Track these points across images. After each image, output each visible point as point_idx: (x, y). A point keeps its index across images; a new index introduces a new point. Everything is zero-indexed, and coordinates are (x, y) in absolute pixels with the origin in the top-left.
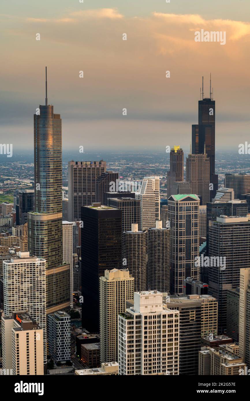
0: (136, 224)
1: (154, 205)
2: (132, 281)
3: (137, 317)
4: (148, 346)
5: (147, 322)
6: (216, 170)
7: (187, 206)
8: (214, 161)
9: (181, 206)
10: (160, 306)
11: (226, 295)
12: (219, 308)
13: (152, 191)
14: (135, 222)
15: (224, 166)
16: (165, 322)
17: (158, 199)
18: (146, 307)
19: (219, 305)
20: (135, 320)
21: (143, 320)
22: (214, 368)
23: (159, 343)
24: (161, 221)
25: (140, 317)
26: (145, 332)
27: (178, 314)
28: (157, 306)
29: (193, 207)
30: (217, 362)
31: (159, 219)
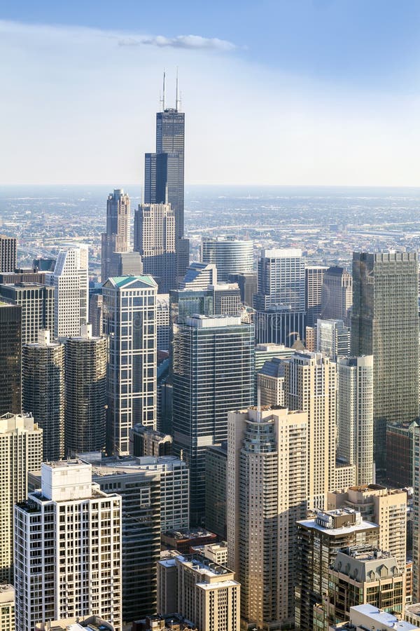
0: (46, 330)
1: (77, 295)
2: (39, 435)
3: (47, 508)
4: (67, 561)
5: (64, 517)
6: (186, 227)
7: (136, 296)
8: (183, 212)
9: (125, 297)
10: (88, 487)
11: (204, 456)
12: (191, 479)
13: (75, 270)
14: (44, 326)
15: (199, 222)
16: (97, 517)
17: (86, 283)
18: (63, 490)
19: (191, 475)
20: (43, 514)
21: (59, 514)
22: (183, 591)
23: (85, 555)
24: (91, 325)
25: (52, 509)
26: (61, 535)
27: (119, 501)
28: (82, 488)
29: (145, 298)
30: (188, 580)
31: (87, 321)
